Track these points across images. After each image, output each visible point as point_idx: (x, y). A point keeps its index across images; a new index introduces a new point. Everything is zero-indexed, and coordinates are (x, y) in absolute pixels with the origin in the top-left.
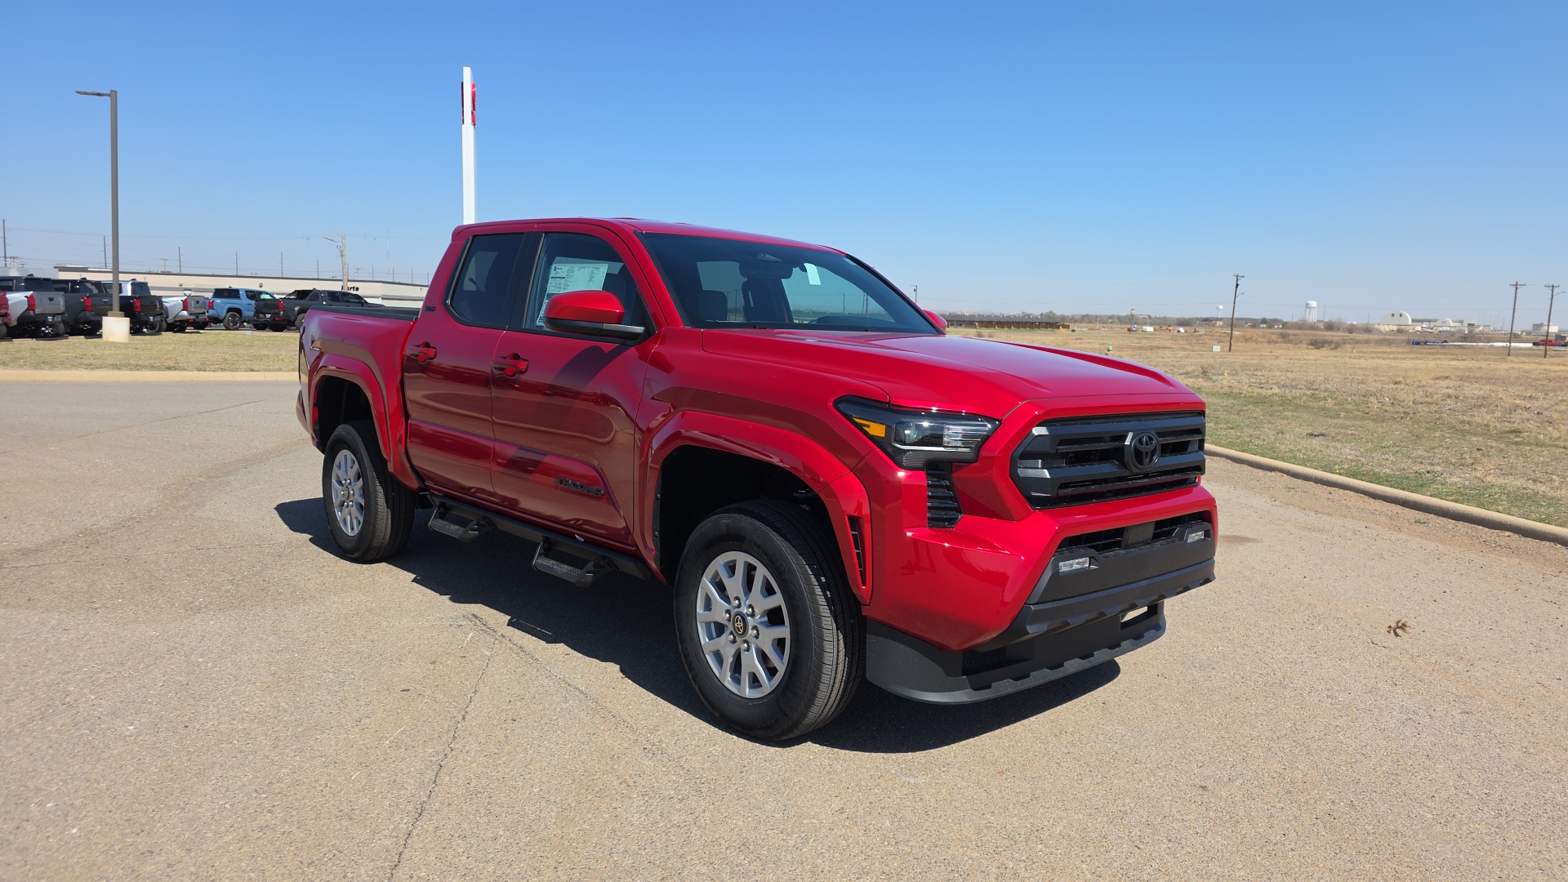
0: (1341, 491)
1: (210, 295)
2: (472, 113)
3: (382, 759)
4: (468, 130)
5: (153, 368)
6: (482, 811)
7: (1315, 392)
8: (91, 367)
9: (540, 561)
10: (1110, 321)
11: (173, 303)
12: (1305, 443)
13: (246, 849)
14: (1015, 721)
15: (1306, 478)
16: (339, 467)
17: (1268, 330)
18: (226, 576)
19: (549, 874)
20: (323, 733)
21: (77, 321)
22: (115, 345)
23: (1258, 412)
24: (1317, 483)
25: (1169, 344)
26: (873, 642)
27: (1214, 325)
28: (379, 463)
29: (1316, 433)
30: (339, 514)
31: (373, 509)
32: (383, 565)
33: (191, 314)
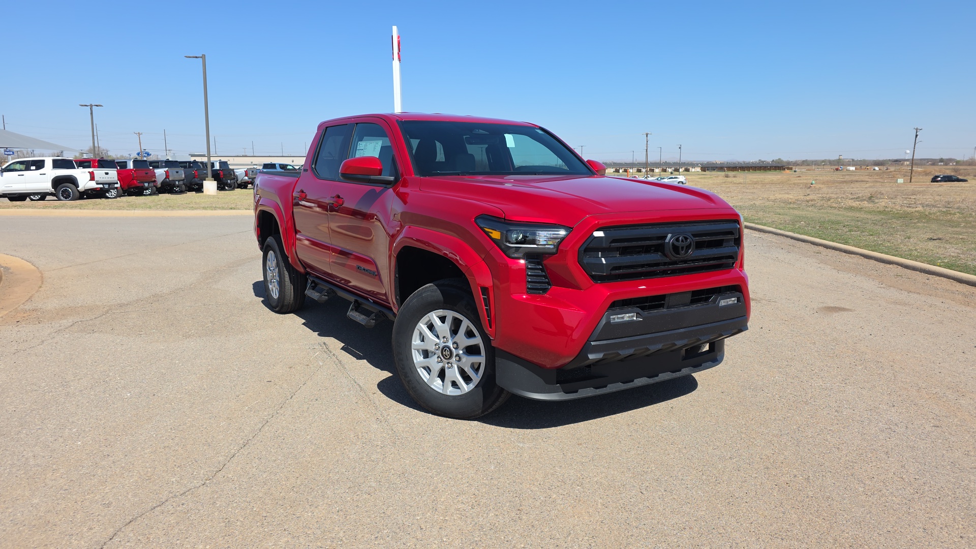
0: (938, 278)
1: (261, 168)
2: (398, 53)
3: (240, 416)
4: (396, 64)
5: (223, 208)
6: (276, 446)
7: (948, 209)
8: (192, 208)
9: (351, 313)
10: (823, 164)
11: (240, 172)
12: (921, 245)
13: (152, 457)
14: (607, 416)
15: (914, 269)
16: (269, 261)
17: (944, 167)
18: (211, 319)
19: (293, 481)
20: (217, 401)
21: (191, 184)
22: (209, 196)
23: (897, 224)
24: (921, 272)
25: (866, 178)
26: (499, 361)
27: (902, 164)
28: (285, 258)
29: (935, 238)
30: (270, 287)
31: (283, 284)
32: (292, 315)
33: (249, 178)
